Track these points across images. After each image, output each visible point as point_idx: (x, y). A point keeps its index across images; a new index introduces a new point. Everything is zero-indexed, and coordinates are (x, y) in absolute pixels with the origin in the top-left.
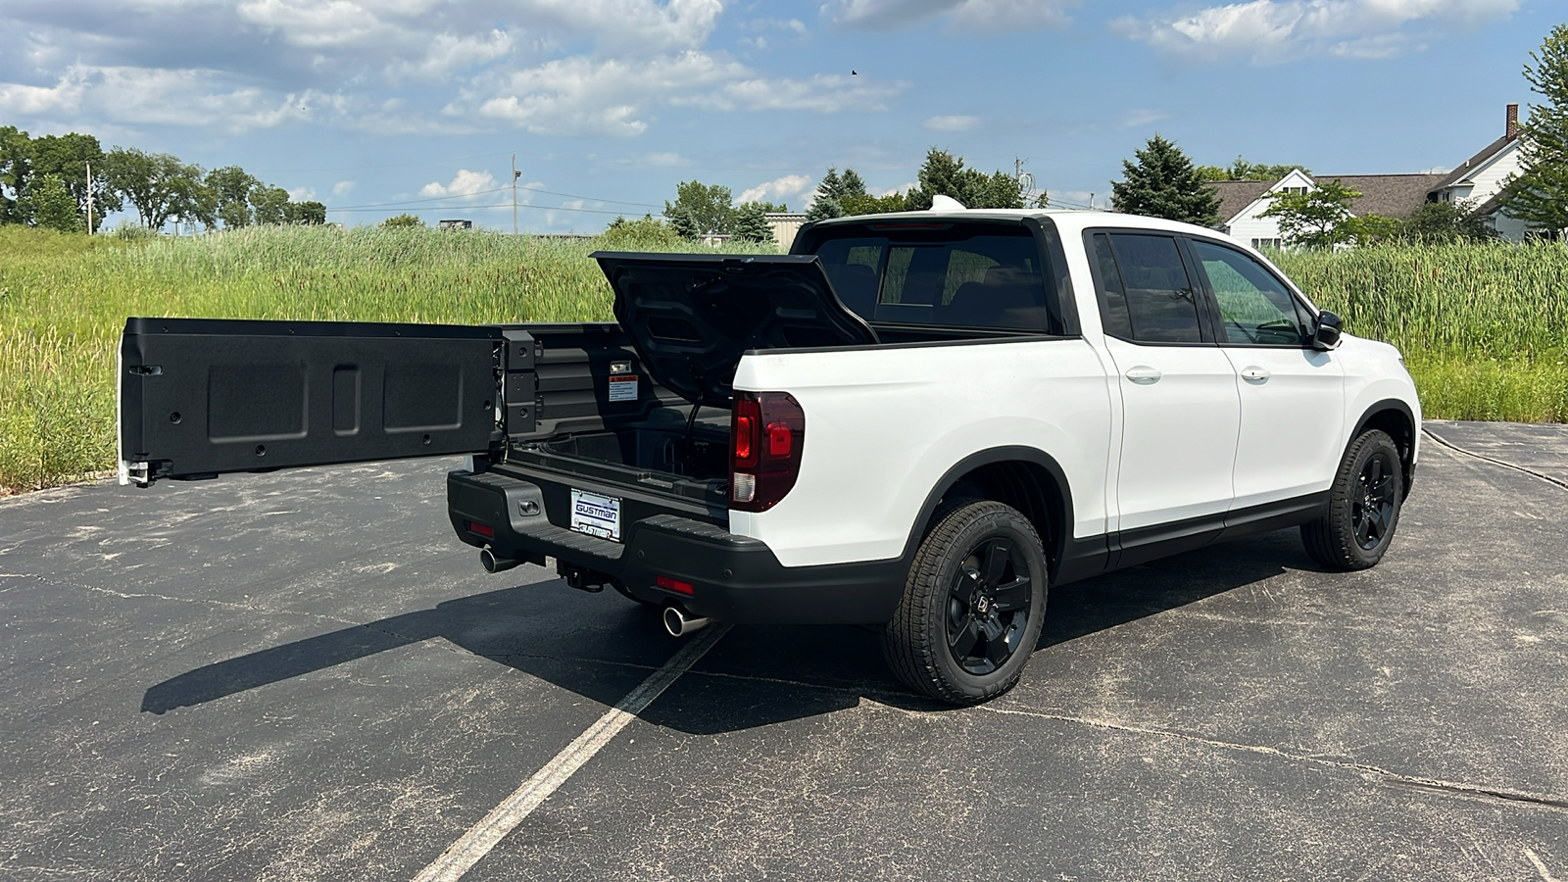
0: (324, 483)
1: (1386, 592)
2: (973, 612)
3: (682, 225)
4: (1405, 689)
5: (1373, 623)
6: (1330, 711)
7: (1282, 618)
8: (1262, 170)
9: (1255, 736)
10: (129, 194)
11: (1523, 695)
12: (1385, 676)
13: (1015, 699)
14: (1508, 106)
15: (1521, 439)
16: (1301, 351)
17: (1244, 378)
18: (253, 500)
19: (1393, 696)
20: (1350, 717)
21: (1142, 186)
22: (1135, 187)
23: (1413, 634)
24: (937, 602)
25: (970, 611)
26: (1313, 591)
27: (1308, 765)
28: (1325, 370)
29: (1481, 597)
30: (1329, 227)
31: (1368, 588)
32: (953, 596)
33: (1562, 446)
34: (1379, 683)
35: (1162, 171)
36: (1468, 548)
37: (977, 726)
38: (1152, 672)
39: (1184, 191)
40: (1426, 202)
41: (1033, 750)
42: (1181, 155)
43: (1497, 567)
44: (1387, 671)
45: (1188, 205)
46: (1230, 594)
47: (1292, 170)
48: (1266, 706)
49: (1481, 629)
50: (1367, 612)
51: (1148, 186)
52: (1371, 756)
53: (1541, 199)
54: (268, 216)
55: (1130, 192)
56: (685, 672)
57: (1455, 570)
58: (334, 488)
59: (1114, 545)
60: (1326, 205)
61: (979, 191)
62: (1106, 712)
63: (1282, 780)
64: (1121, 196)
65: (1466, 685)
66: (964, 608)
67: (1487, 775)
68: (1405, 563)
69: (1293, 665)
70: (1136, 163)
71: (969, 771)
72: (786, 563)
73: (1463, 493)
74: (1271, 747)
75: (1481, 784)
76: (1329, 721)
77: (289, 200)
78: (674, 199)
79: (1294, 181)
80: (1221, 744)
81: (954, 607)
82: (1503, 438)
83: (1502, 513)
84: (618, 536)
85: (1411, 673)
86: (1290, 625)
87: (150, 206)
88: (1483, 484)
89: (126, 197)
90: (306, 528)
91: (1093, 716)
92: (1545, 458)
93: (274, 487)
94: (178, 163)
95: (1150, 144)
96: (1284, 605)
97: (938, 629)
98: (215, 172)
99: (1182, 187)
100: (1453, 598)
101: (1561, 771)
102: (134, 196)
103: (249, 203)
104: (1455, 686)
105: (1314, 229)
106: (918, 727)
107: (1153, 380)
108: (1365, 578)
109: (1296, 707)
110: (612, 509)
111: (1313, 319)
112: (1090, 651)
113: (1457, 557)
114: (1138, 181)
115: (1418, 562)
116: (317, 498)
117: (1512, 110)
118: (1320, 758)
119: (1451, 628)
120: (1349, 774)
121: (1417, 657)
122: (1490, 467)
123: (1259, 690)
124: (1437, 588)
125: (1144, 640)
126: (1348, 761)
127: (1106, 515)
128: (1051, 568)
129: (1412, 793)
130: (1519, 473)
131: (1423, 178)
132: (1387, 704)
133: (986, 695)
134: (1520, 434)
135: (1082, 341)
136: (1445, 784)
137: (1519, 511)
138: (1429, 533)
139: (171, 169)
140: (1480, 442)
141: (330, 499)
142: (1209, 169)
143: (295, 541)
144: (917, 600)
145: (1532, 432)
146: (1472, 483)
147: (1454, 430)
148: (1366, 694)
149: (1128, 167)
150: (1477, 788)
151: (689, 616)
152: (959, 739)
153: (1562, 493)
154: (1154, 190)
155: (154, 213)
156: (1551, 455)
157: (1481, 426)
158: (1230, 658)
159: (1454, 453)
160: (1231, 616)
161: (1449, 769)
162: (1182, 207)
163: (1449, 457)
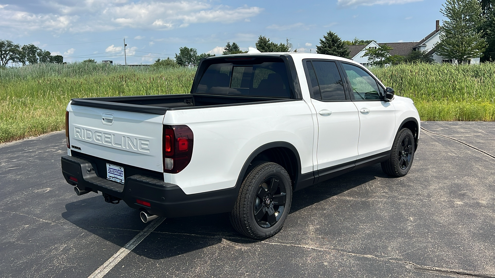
0: (35, 156)
1: (409, 186)
2: (264, 204)
3: (180, 61)
4: (418, 226)
5: (405, 198)
6: (392, 237)
7: (374, 198)
8: (362, 42)
9: (366, 250)
11: (460, 227)
12: (411, 221)
13: (277, 238)
14: (436, 21)
15: (447, 127)
16: (380, 102)
17: (361, 112)
18: (5, 163)
19: (415, 230)
20: (400, 240)
21: (326, 47)
22: (323, 47)
23: (420, 203)
24: (251, 197)
25: (263, 203)
26: (384, 186)
27: (386, 262)
28: (388, 108)
29: (441, 187)
30: (383, 59)
31: (402, 184)
32: (258, 196)
33: (460, 129)
34: (409, 224)
35: (332, 42)
36: (435, 168)
37: (261, 251)
38: (328, 223)
39: (339, 48)
40: (413, 51)
41: (282, 261)
42: (338, 37)
43: (445, 174)
44: (412, 219)
45: (340, 53)
46: (355, 189)
47: (371, 41)
48: (369, 236)
49: (443, 200)
50: (403, 194)
51: (327, 47)
52: (409, 257)
53: (446, 49)
54: (43, 60)
55: (322, 49)
56: (151, 232)
57: (431, 176)
58: (38, 157)
59: (316, 175)
60: (382, 52)
61: (275, 49)
62: (311, 242)
63: (376, 270)
64: (319, 50)
65: (440, 223)
66: (261, 201)
67: (452, 264)
68: (414, 174)
69: (379, 218)
70: (324, 40)
71: (257, 273)
72: (187, 193)
73: (431, 147)
74: (372, 255)
75: (450, 268)
76: (392, 242)
77: (51, 55)
78: (179, 53)
79: (372, 45)
80: (353, 254)
81: (257, 201)
82: (441, 127)
83: (444, 154)
84: (124, 182)
85: (420, 219)
86: (377, 201)
87: (3, 57)
88: (437, 143)
90: (21, 174)
91: (306, 244)
92: (456, 134)
93: (15, 158)
94: (12, 43)
95: (328, 33)
96: (374, 192)
97: (250, 207)
98: (24, 46)
99: (338, 47)
100: (432, 187)
101: (478, 261)
103: (37, 56)
104: (436, 224)
105: (379, 60)
106: (239, 253)
107: (329, 114)
108: (401, 180)
109: (380, 236)
110: (121, 171)
111: (384, 90)
112: (305, 215)
113: (431, 171)
114: (324, 45)
115: (419, 174)
116: (30, 162)
117: (437, 22)
118: (390, 259)
119: (432, 200)
120: (401, 267)
121: (422, 212)
122: (439, 137)
123: (366, 229)
124: (426, 183)
125: (325, 209)
126: (401, 260)
127: (313, 164)
128: (293, 185)
129: (425, 274)
130: (448, 139)
131: (411, 43)
132: (412, 233)
133: (266, 236)
134: (447, 125)
135: (303, 101)
136: (437, 268)
137: (450, 153)
138: (421, 162)
139: (10, 45)
140: (434, 128)
141: (35, 162)
142: (346, 41)
143: (15, 180)
144: (243, 196)
145: (450, 124)
146: (434, 143)
147: (426, 124)
148: (405, 229)
149: (321, 41)
150: (449, 270)
151: (149, 215)
152: (254, 258)
153: (463, 146)
154: (329, 48)
155: (4, 59)
156: (458, 133)
157: (434, 123)
158: (355, 215)
159: (427, 133)
160: (356, 198)
161: (437, 262)
162: (338, 53)
163: (426, 134)
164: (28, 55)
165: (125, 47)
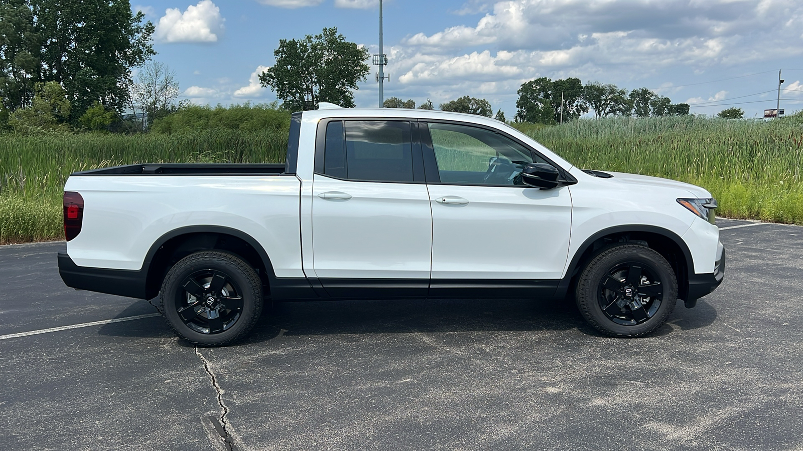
2: (201, 302)
9: (238, 386)
10: (592, 105)
52: (246, 407)
54: (659, 112)
74: (227, 391)
77: (671, 103)
87: (601, 110)
89: (591, 106)
94: (616, 88)
98: (634, 91)
102: (594, 105)
103: (650, 106)
126: (231, 405)
139: (612, 91)
155: (602, 113)
164: (638, 105)
165: (779, 86)
